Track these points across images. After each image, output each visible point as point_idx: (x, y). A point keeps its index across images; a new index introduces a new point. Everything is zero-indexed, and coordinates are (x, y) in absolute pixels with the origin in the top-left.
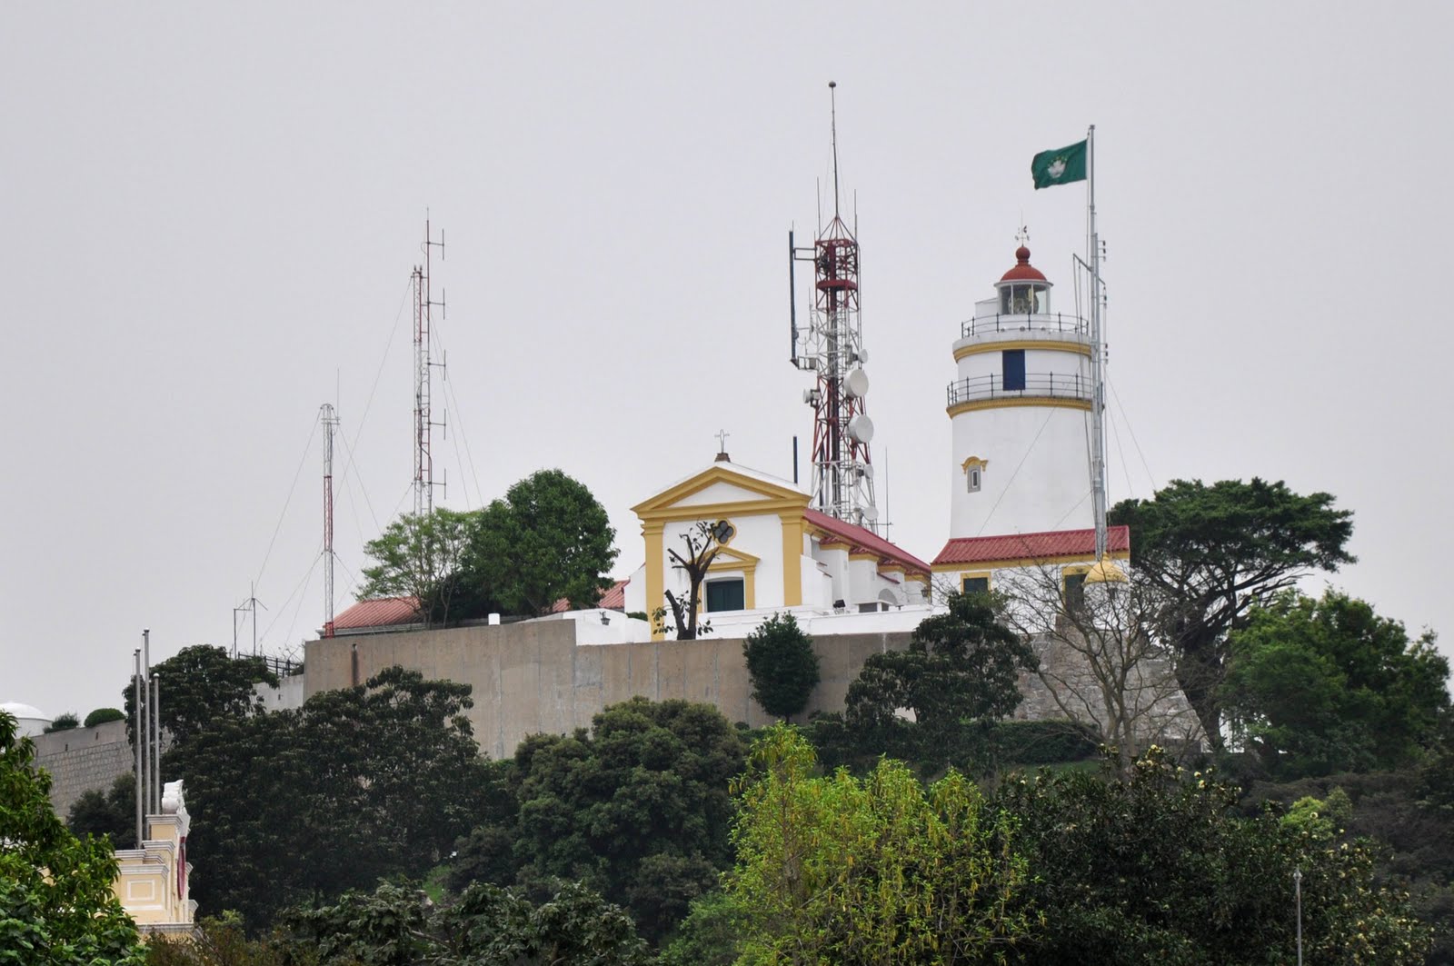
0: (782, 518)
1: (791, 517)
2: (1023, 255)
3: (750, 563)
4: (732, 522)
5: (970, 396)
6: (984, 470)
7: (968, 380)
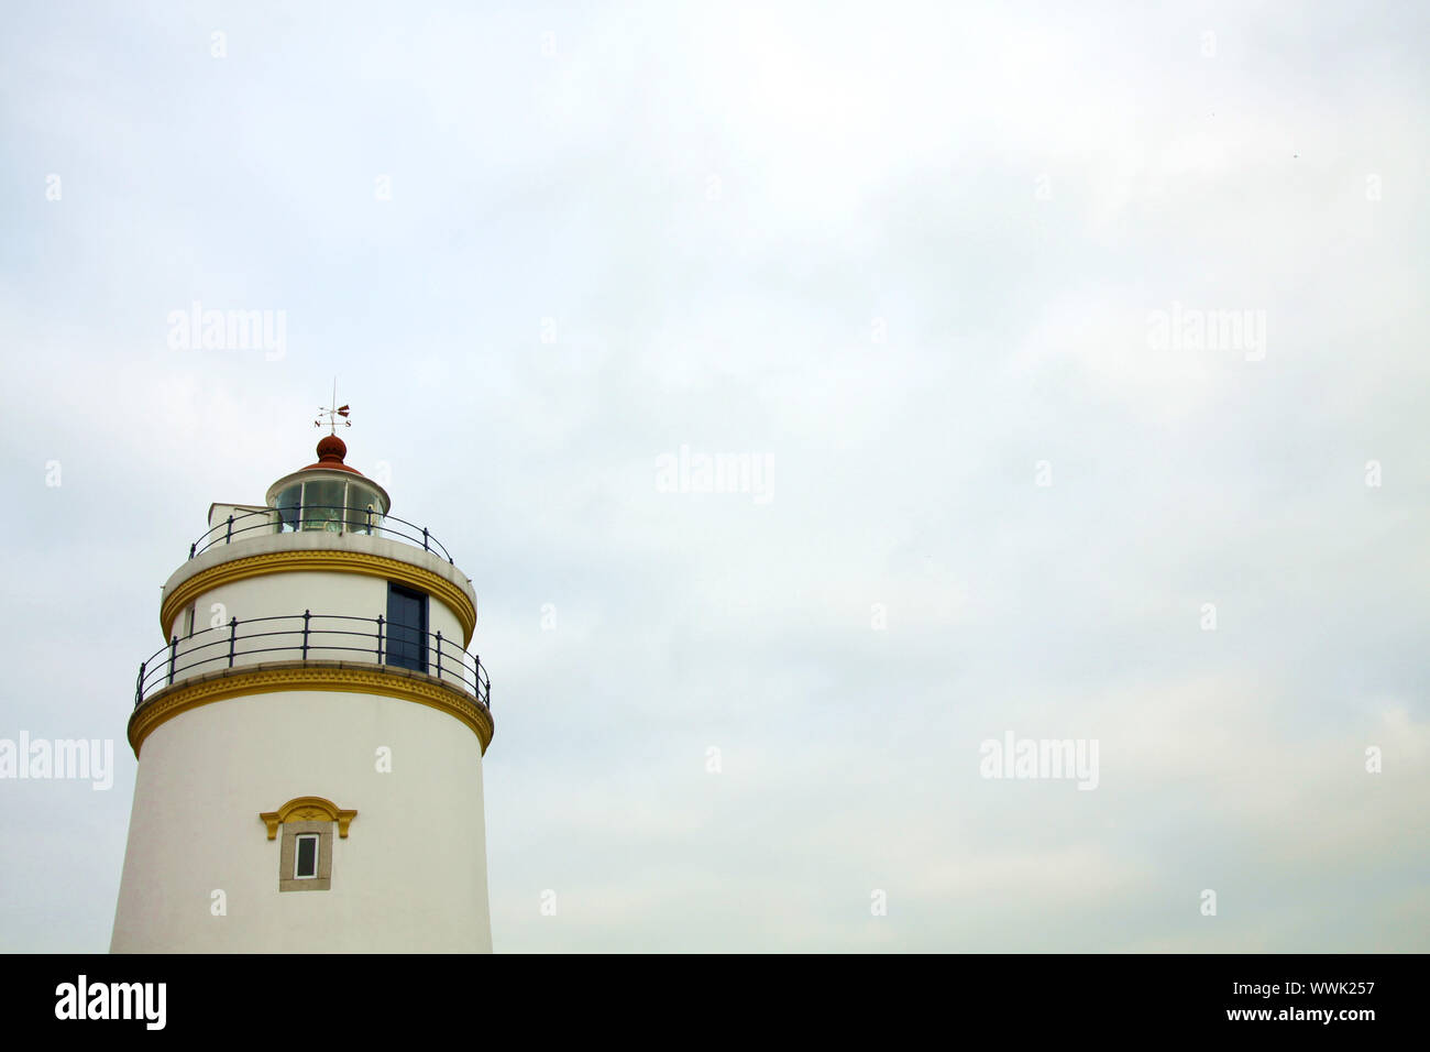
2: (331, 451)
5: (312, 655)
6: (343, 837)
7: (307, 616)
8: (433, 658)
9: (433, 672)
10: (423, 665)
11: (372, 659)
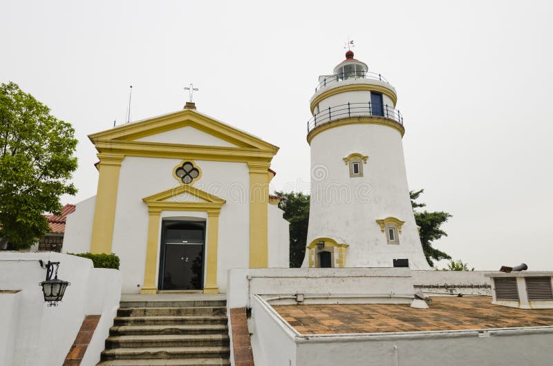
0: (249, 167)
1: (259, 168)
2: (350, 55)
3: (215, 205)
4: (197, 164)
5: (351, 115)
6: (365, 163)
7: (349, 104)
8: (385, 112)
9: (386, 116)
10: (383, 115)
11: (368, 114)
